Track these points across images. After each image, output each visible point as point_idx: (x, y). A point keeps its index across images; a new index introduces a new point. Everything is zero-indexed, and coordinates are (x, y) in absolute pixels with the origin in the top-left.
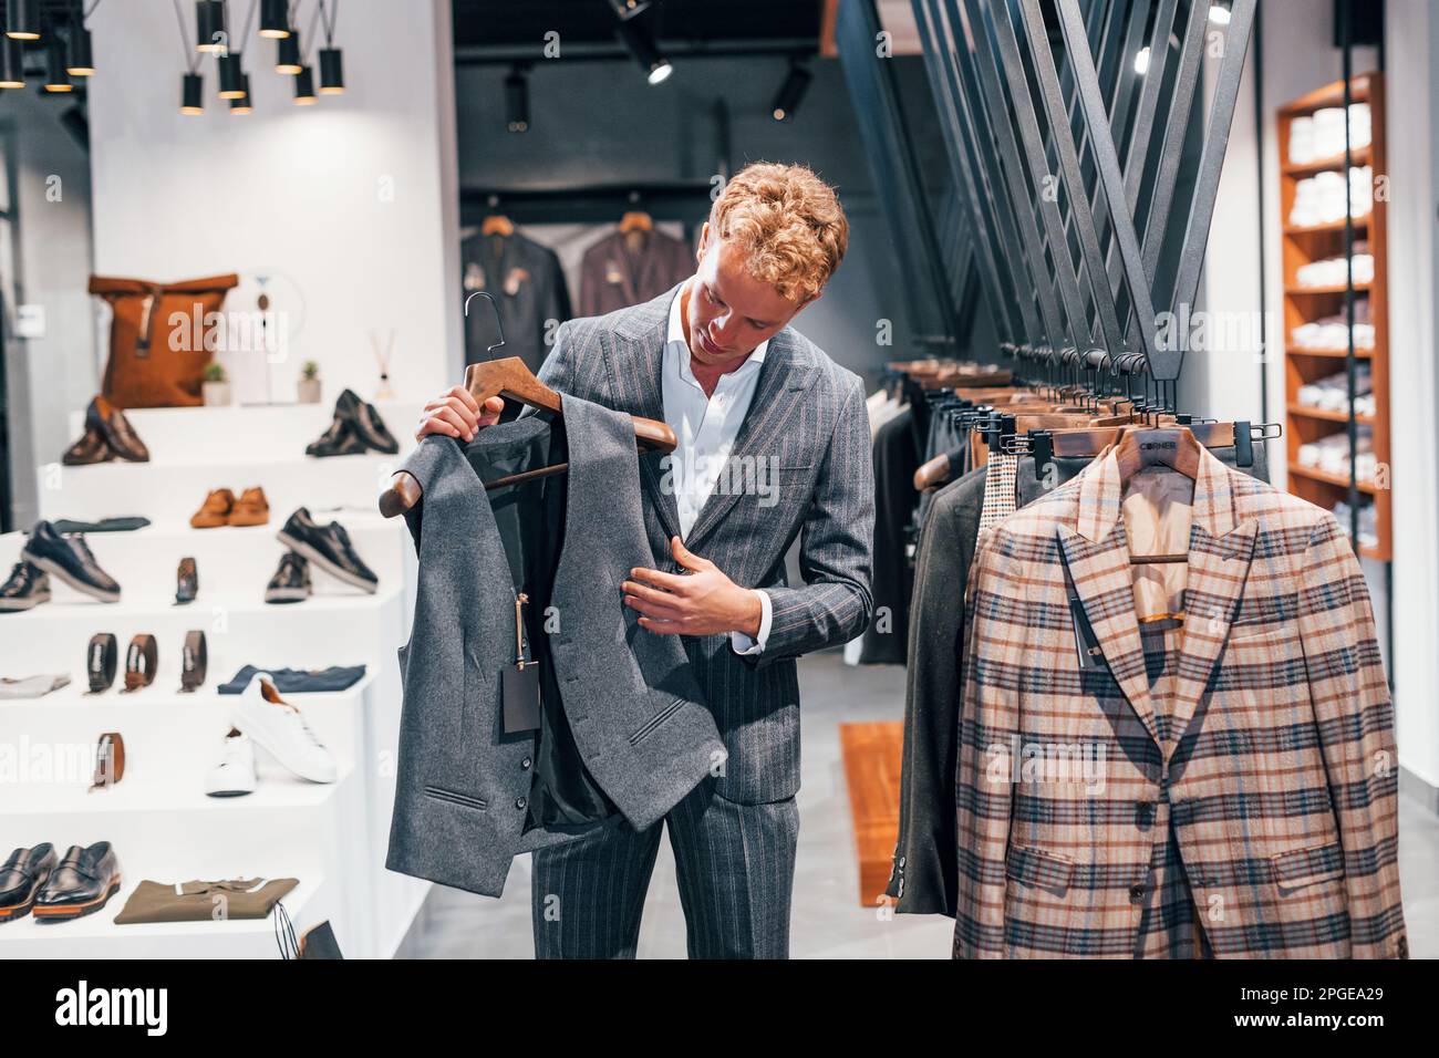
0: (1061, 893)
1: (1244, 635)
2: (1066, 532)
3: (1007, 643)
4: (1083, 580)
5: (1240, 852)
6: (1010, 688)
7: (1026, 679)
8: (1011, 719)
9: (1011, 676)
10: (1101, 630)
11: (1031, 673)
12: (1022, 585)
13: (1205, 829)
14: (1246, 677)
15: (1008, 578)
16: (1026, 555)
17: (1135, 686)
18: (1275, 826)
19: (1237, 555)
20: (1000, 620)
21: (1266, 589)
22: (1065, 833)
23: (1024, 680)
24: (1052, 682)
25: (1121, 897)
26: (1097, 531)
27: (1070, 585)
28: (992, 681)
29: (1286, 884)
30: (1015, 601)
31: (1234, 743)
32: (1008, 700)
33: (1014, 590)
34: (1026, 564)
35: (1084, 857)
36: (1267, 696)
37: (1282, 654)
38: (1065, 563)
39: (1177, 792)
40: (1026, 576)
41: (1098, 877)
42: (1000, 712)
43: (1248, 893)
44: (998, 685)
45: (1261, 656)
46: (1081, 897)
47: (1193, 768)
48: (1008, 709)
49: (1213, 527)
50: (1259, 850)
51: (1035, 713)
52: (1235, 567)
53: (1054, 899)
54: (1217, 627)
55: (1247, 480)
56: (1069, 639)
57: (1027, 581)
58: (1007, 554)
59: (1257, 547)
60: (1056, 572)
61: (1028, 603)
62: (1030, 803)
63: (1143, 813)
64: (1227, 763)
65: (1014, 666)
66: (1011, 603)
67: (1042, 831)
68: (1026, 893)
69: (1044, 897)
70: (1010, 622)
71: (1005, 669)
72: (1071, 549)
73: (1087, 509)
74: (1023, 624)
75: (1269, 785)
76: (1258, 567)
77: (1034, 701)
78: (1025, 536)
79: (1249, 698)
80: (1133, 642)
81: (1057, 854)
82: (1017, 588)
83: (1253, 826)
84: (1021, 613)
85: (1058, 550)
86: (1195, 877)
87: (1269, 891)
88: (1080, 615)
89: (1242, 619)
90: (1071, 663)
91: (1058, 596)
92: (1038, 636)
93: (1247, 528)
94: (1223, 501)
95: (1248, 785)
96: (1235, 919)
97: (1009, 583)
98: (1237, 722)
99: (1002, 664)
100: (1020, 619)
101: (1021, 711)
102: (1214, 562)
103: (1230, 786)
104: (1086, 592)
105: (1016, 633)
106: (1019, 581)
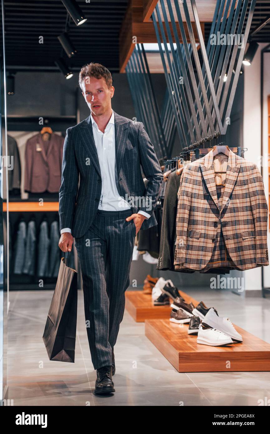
0: (198, 239)
1: (237, 188)
2: (202, 166)
3: (189, 187)
4: (205, 175)
5: (235, 232)
6: (189, 197)
7: (193, 195)
8: (189, 203)
9: (189, 194)
10: (208, 186)
11: (194, 194)
12: (193, 176)
13: (228, 228)
14: (237, 197)
15: (190, 174)
16: (193, 170)
17: (215, 198)
18: (242, 226)
19: (236, 172)
20: (188, 183)
21: (242, 179)
22: (199, 227)
23: (192, 196)
24: (198, 196)
25: (211, 241)
26: (208, 166)
27: (202, 177)
28: (186, 195)
29: (244, 238)
30: (191, 179)
31: (234, 210)
32: (189, 199)
33: (191, 177)
34: (193, 172)
35: (203, 232)
36: (241, 200)
37: (244, 192)
38: (201, 172)
39: (223, 220)
40: (193, 174)
41: (206, 236)
42: (187, 201)
43: (236, 240)
44: (187, 196)
45: (240, 192)
46: (202, 240)
47: (226, 215)
48: (189, 201)
49: (232, 166)
50: (238, 232)
51: (194, 202)
52: (236, 174)
53: (197, 240)
54: (232, 186)
55: (239, 157)
56: (201, 188)
57: (194, 175)
58: (190, 170)
59: (240, 170)
60: (199, 174)
61: (194, 180)
62: (192, 221)
63: (215, 224)
64: (233, 214)
65: (190, 192)
66: (190, 180)
67: (195, 226)
68: (191, 239)
69: (195, 240)
70: (190, 183)
71: (188, 193)
72: (203, 169)
73: (206, 161)
74: (192, 184)
75: (241, 218)
76: (240, 174)
77: (194, 200)
78: (193, 166)
79: (238, 201)
80: (214, 189)
81: (198, 231)
82: (191, 176)
83: (237, 227)
84: (192, 182)
85: (200, 169)
86: (225, 238)
87: (240, 240)
88: (204, 182)
89: (237, 185)
90: (202, 193)
91: (200, 179)
92: (195, 187)
93: (238, 166)
94: (234, 161)
95: (237, 219)
96: (233, 246)
97: (190, 175)
98: (235, 206)
99: (188, 192)
100: (192, 183)
101: (191, 202)
102: (231, 173)
103: (233, 219)
104: (205, 178)
105: (191, 186)
106: (192, 175)
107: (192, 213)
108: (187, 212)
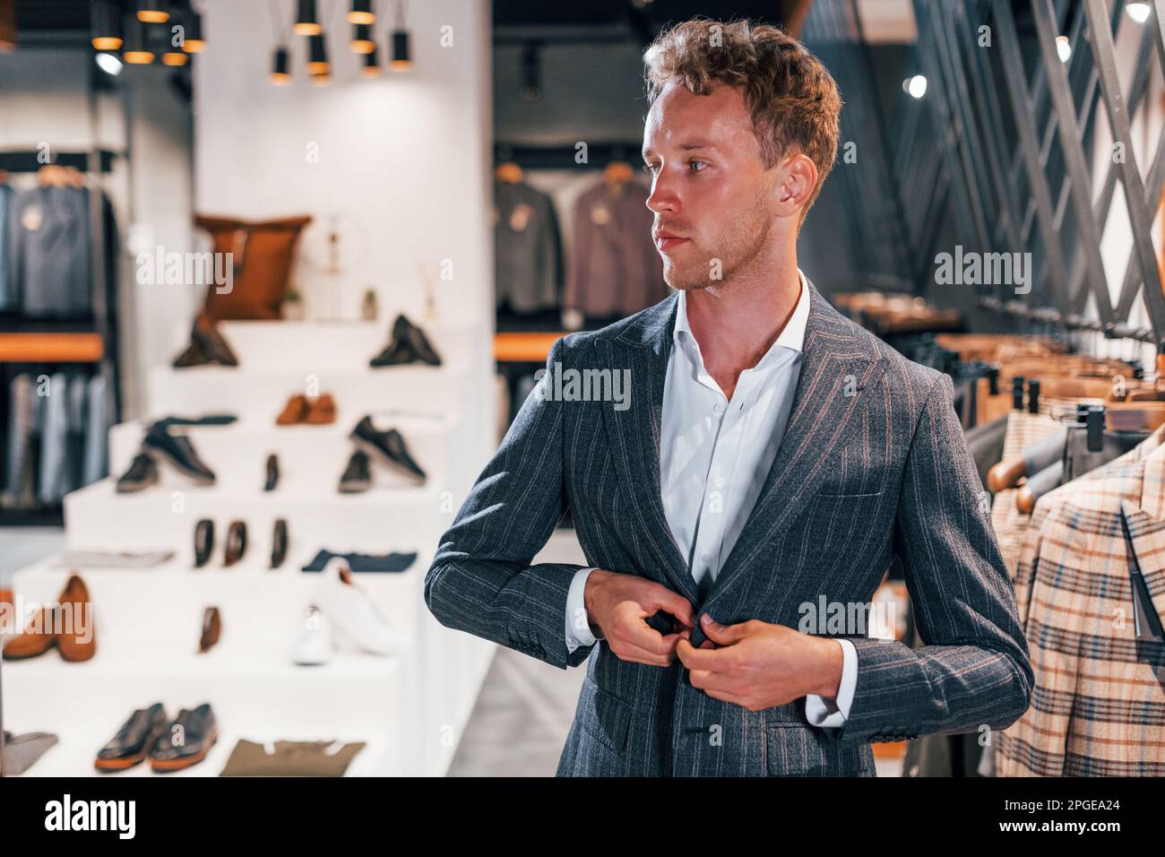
2: (1130, 509)
3: (1069, 611)
4: (1145, 555)
6: (1070, 654)
7: (1085, 646)
8: (1070, 683)
9: (1071, 643)
10: (1159, 601)
11: (1089, 639)
12: (1087, 557)
15: (1073, 549)
16: (1091, 528)
20: (1064, 588)
23: (1084, 647)
24: (1110, 650)
26: (1159, 509)
27: (1132, 559)
28: (1054, 646)
30: (1079, 571)
32: (1067, 664)
33: (1078, 561)
34: (1090, 538)
38: (1128, 538)
40: (1090, 548)
42: (1060, 676)
44: (1058, 650)
48: (1068, 673)
51: (1092, 678)
56: (1127, 609)
57: (1091, 553)
58: (1073, 527)
60: (1120, 546)
61: (1091, 574)
62: (1082, 761)
65: (1075, 633)
66: (1075, 574)
70: (1074, 591)
71: (1066, 635)
72: (1134, 524)
73: (1149, 485)
74: (1085, 594)
77: (1091, 666)
78: (1090, 511)
82: (1081, 559)
84: (1084, 583)
85: (1122, 525)
88: (1141, 587)
90: (1128, 632)
91: (1119, 568)
92: (1096, 604)
97: (1073, 553)
99: (1064, 631)
100: (1083, 589)
101: (1079, 675)
104: (1146, 566)
105: (1078, 602)
106: (1084, 552)
107: (1083, 726)
108: (1059, 723)
